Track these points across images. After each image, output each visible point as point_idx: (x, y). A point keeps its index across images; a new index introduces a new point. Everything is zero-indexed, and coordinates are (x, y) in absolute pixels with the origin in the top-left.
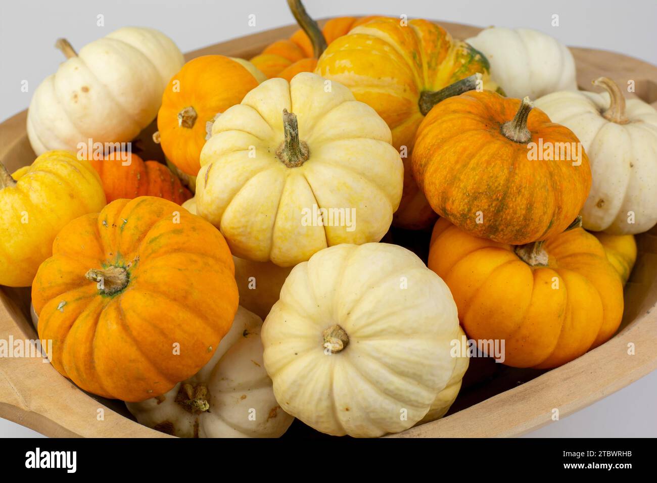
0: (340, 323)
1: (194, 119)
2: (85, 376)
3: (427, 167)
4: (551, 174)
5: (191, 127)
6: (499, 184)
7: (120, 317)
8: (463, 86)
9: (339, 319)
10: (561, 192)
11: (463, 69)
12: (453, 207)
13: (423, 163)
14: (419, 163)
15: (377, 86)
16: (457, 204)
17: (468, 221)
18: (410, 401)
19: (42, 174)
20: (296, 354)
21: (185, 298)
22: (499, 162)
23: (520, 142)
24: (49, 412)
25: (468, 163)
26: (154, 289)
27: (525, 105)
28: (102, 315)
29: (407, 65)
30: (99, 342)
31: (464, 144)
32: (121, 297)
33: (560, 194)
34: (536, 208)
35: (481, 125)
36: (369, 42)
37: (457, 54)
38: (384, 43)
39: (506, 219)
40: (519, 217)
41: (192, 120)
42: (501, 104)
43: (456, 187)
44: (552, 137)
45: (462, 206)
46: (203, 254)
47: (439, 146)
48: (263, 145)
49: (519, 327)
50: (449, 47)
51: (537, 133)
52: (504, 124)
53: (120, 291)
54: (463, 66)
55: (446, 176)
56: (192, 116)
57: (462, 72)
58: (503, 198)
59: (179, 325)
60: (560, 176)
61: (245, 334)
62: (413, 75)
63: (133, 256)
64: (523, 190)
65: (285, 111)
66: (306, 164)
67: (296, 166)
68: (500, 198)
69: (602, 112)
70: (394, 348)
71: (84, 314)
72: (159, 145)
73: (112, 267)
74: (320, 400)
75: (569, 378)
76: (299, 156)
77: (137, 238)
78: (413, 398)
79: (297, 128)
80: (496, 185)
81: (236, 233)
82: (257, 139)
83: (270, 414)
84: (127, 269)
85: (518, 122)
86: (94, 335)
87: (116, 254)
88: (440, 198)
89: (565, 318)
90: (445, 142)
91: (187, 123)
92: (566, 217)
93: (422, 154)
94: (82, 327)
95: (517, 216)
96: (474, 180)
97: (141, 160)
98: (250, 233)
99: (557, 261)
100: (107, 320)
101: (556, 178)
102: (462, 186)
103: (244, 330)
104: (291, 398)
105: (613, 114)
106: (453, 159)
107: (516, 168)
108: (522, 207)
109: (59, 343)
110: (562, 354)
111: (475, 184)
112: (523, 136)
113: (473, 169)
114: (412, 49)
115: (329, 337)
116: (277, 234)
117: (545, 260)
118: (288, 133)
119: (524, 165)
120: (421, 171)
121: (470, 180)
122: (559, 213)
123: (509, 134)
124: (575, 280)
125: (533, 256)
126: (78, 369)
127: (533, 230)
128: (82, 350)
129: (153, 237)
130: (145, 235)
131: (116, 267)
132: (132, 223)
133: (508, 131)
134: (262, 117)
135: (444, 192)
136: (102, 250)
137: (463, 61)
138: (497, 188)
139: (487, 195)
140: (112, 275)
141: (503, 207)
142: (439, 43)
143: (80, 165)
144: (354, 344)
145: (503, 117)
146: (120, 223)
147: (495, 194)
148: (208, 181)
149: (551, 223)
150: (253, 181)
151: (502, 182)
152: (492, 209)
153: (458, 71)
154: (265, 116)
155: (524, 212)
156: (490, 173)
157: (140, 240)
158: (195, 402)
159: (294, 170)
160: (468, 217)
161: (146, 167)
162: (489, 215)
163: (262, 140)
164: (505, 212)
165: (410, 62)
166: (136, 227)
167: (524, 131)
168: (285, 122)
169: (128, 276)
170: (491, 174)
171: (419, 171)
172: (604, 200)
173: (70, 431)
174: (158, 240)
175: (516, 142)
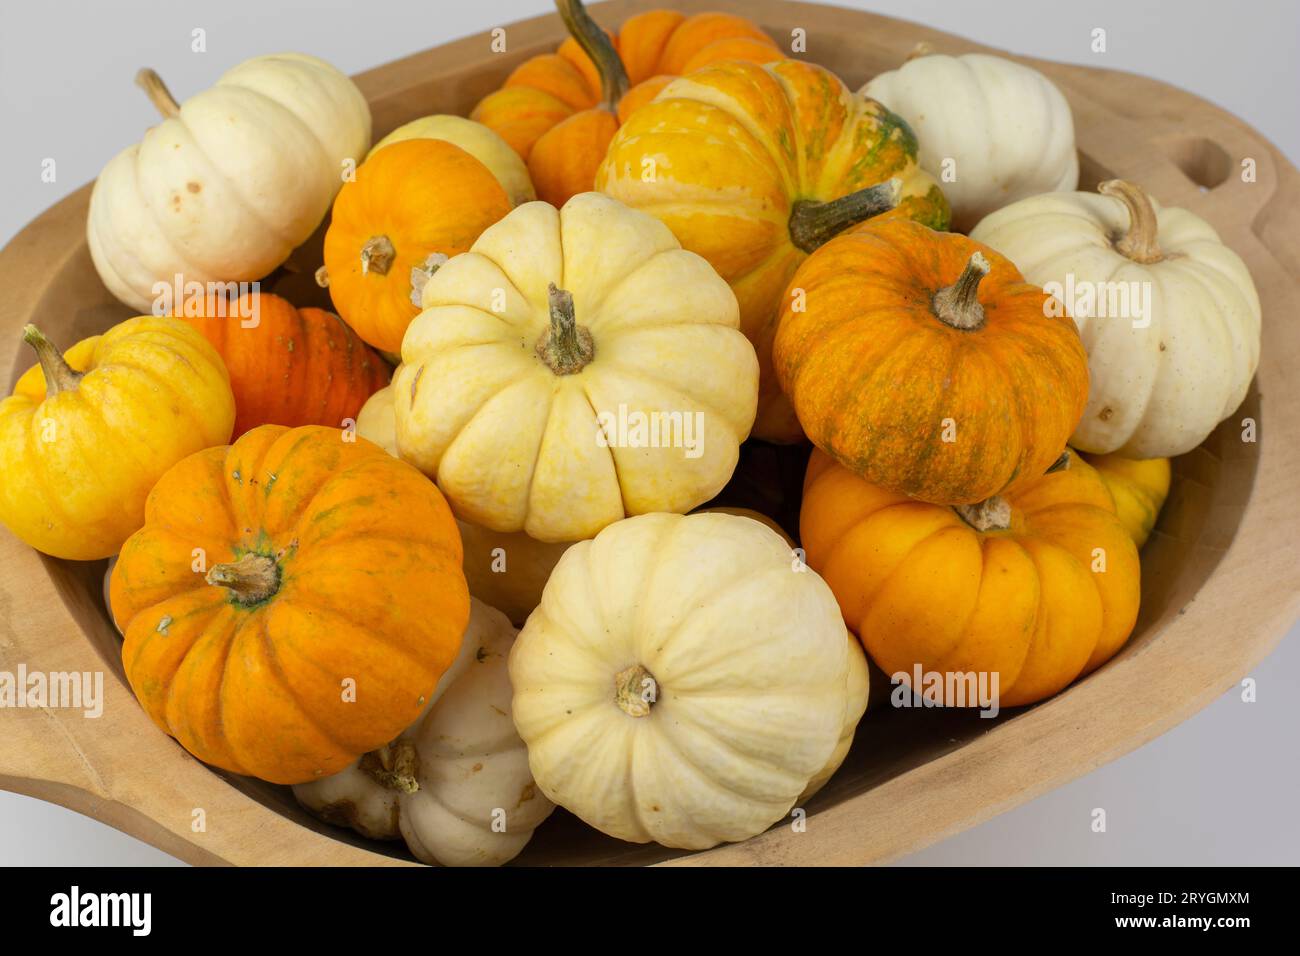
0: (645, 662)
1: (390, 260)
2: (206, 746)
3: (800, 372)
4: (1017, 392)
5: (385, 272)
6: (925, 413)
7: (266, 652)
8: (867, 203)
9: (645, 655)
10: (1034, 422)
11: (869, 159)
12: (845, 446)
13: (793, 361)
14: (786, 360)
15: (715, 202)
16: (851, 440)
17: (870, 471)
18: (764, 796)
19: (122, 371)
20: (569, 712)
21: (379, 620)
22: (925, 373)
23: (964, 329)
24: (144, 804)
25: (872, 372)
26: (325, 606)
27: (973, 268)
28: (235, 646)
29: (770, 159)
30: (229, 693)
31: (865, 337)
32: (268, 611)
33: (1030, 425)
34: (988, 452)
35: (897, 299)
36: (702, 120)
37: (860, 129)
38: (728, 118)
39: (936, 470)
40: (959, 468)
41: (385, 261)
42: (934, 253)
43: (850, 413)
44: (1020, 316)
45: (859, 446)
46: (409, 539)
47: (822, 335)
48: (510, 334)
49: (956, 648)
50: (846, 116)
51: (995, 307)
52: (938, 291)
53: (265, 599)
54: (869, 152)
55: (833, 393)
56: (386, 255)
57: (867, 164)
58: (932, 437)
59: (370, 668)
60: (1032, 394)
61: (481, 655)
62: (780, 177)
63: (287, 538)
64: (966, 423)
65: (553, 288)
66: (588, 370)
67: (571, 372)
68: (926, 436)
69: (1115, 237)
70: (737, 711)
71: (205, 640)
72: (326, 290)
73: (251, 555)
74: (609, 792)
75: (1041, 738)
76: (577, 356)
77: (295, 507)
78: (768, 791)
79: (574, 314)
80: (919, 413)
81: (465, 491)
82: (501, 322)
83: (523, 795)
84: (277, 560)
85: (960, 293)
86: (221, 679)
87: (257, 531)
88: (822, 427)
89: (1036, 630)
90: (832, 328)
91: (378, 266)
92: (1041, 461)
93: (792, 346)
94: (200, 663)
95: (955, 466)
96: (882, 405)
97: (293, 308)
98: (490, 493)
99: (1026, 519)
100: (244, 656)
101: (1025, 397)
102: (860, 411)
103: (478, 648)
104: (560, 784)
105: (1135, 244)
106: (846, 364)
107: (955, 383)
108: (964, 452)
109: (160, 688)
110: (1030, 689)
111: (884, 410)
112: (969, 317)
113: (881, 384)
114: (778, 126)
115: (626, 692)
116: (537, 496)
117: (1004, 519)
118: (557, 324)
119: (969, 378)
120: (790, 375)
121: (875, 405)
122: (1029, 457)
123: (946, 314)
124: (1054, 561)
125: (983, 513)
126: (193, 734)
127: (982, 488)
128: (201, 704)
129: (322, 510)
130: (308, 503)
131: (258, 556)
132: (285, 480)
133: (942, 309)
134: (512, 282)
135: (830, 419)
136: (233, 523)
137: (869, 144)
138: (920, 419)
139: (903, 430)
140: (251, 573)
141: (930, 451)
142: (828, 111)
143: (190, 349)
144: (668, 700)
145: (936, 277)
146: (264, 478)
147: (917, 428)
148: (417, 397)
149: (1015, 473)
150: (496, 403)
151: (930, 410)
152: (911, 455)
153: (860, 164)
154: (516, 280)
155: (966, 460)
156: (910, 392)
157: (299, 511)
158: (395, 779)
159: (567, 380)
160: (870, 464)
161: (303, 322)
162: (908, 463)
163: (512, 325)
164: (934, 460)
165: (775, 151)
166: (292, 489)
167: (972, 308)
168: (551, 307)
169: (279, 572)
170: (911, 396)
171: (786, 373)
172: (1112, 409)
173: (180, 838)
174: (331, 516)
175: (957, 328)
